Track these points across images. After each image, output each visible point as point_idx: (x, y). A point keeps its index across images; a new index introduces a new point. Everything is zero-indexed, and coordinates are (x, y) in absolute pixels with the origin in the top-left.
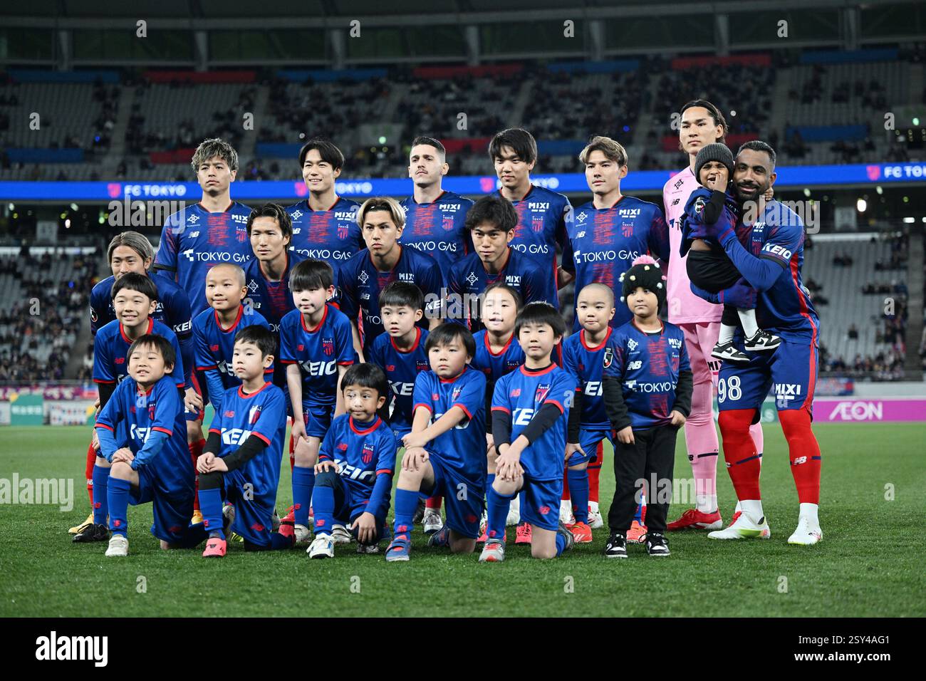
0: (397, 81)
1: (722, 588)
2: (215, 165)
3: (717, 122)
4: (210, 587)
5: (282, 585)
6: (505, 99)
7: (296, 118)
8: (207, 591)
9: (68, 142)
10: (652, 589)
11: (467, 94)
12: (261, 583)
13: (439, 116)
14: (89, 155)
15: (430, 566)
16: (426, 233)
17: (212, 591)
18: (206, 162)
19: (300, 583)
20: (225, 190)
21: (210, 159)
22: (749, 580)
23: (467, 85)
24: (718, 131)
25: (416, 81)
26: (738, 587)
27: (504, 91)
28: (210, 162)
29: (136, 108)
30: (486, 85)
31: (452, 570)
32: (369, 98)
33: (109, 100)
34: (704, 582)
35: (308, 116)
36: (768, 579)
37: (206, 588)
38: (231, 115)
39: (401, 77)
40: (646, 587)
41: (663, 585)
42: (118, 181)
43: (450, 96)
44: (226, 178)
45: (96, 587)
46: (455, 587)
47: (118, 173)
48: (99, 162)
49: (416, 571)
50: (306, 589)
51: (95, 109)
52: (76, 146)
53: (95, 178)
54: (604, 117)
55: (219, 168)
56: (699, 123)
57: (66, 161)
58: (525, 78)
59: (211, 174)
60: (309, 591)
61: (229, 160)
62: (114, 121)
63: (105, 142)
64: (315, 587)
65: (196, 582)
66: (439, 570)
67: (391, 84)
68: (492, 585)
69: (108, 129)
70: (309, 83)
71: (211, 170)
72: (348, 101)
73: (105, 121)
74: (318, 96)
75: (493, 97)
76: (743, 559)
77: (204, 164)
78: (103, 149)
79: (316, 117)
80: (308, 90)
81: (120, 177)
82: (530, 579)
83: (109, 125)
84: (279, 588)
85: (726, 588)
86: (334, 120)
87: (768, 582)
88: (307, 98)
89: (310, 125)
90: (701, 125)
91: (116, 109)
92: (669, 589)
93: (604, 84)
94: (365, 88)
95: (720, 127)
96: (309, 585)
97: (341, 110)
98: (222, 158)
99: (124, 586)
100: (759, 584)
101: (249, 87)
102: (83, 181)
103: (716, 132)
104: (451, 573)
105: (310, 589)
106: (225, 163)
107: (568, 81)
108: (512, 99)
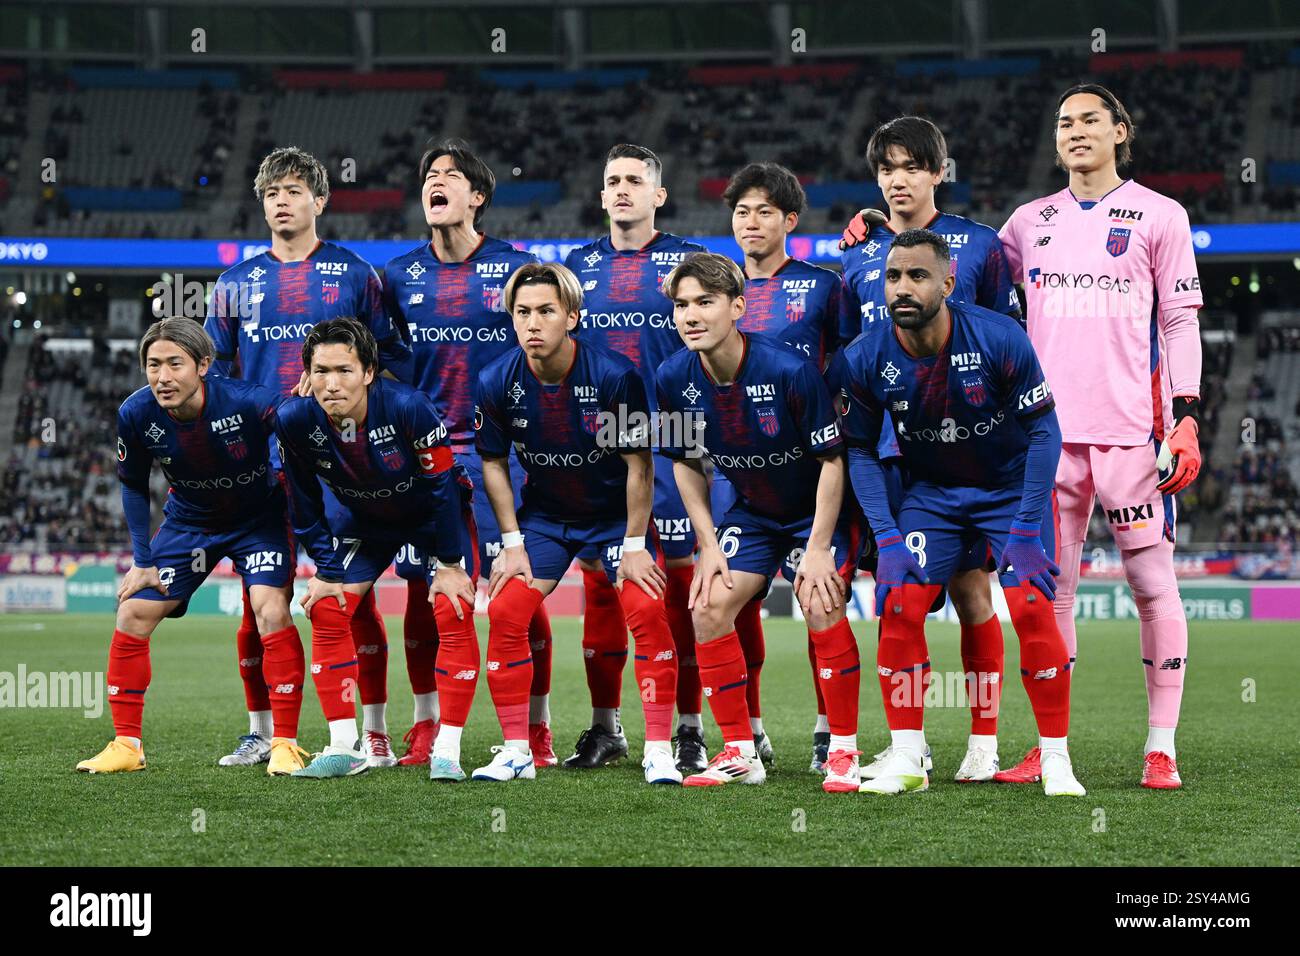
0: (664, 88)
1: (1139, 857)
2: (287, 188)
3: (1116, 119)
4: (345, 845)
5: (455, 845)
6: (830, 118)
7: (508, 144)
8: (340, 852)
9: (159, 181)
10: (1029, 857)
11: (772, 110)
12: (423, 842)
13: (728, 143)
14: (190, 200)
15: (688, 820)
16: (629, 298)
17: (346, 852)
18: (273, 185)
19: (484, 843)
20: (306, 228)
21: (279, 178)
22: (1182, 846)
23: (773, 96)
24: (1119, 132)
25: (694, 88)
26: (1164, 856)
27: (829, 103)
28: (279, 185)
29: (263, 126)
30: (800, 96)
31: (720, 826)
32: (620, 114)
33: (222, 115)
34: (1112, 849)
35: (526, 142)
36: (1211, 845)
37: (339, 848)
38: (408, 140)
39: (670, 83)
40: (1019, 854)
41: (1047, 851)
42: (234, 240)
43: (748, 112)
44: (305, 209)
45: (170, 844)
46: (722, 851)
47: (235, 226)
48: (206, 210)
49: (665, 827)
50: (492, 852)
51: (200, 129)
52: (171, 186)
53: (197, 235)
54: (983, 144)
55: (294, 192)
56: (1087, 118)
57: (155, 209)
58: (860, 84)
59: (281, 201)
60: (497, 854)
61: (311, 179)
62: (229, 147)
63: (215, 179)
64: (507, 848)
65: (324, 839)
66: (701, 826)
67: (654, 92)
68: (782, 850)
69: (219, 160)
70: (528, 90)
71: (282, 196)
72: (587, 118)
73: (216, 146)
74: (542, 111)
75: (813, 114)
76: (1176, 815)
77: (271, 188)
78: (212, 190)
79: (539, 143)
80: (527, 101)
81: (237, 233)
82: (841, 841)
83: (222, 153)
84: (451, 849)
85: (1144, 858)
86: (566, 147)
87: (1211, 850)
88: (524, 114)
89: (529, 154)
90: (1090, 122)
91: (233, 130)
92: (1054, 858)
93: (987, 96)
94: (616, 98)
95: (1121, 127)
96: (497, 845)
97: (577, 132)
98: (299, 177)
99: (212, 844)
100: (1197, 853)
101: (436, 95)
102: (181, 238)
103: (1116, 134)
104: (720, 830)
105: (499, 851)
106: (303, 184)
107: (928, 90)
108: (842, 116)
